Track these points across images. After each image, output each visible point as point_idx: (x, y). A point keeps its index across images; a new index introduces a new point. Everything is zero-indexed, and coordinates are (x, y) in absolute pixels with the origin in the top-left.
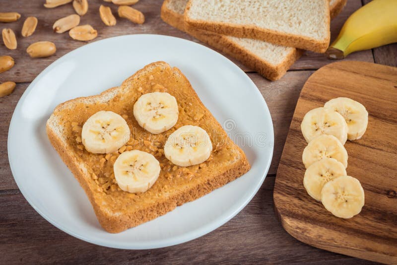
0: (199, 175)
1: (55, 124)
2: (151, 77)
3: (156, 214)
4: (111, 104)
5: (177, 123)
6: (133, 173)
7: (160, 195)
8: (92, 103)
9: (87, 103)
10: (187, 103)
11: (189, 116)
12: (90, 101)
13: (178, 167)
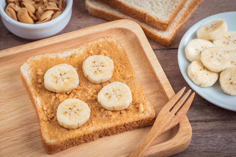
0: (119, 118)
1: (26, 69)
2: (101, 46)
3: (83, 141)
4: (68, 59)
5: (111, 78)
6: (70, 114)
7: (88, 128)
8: (55, 57)
9: (52, 57)
10: (122, 66)
11: (121, 75)
12: (54, 56)
13: (105, 110)
